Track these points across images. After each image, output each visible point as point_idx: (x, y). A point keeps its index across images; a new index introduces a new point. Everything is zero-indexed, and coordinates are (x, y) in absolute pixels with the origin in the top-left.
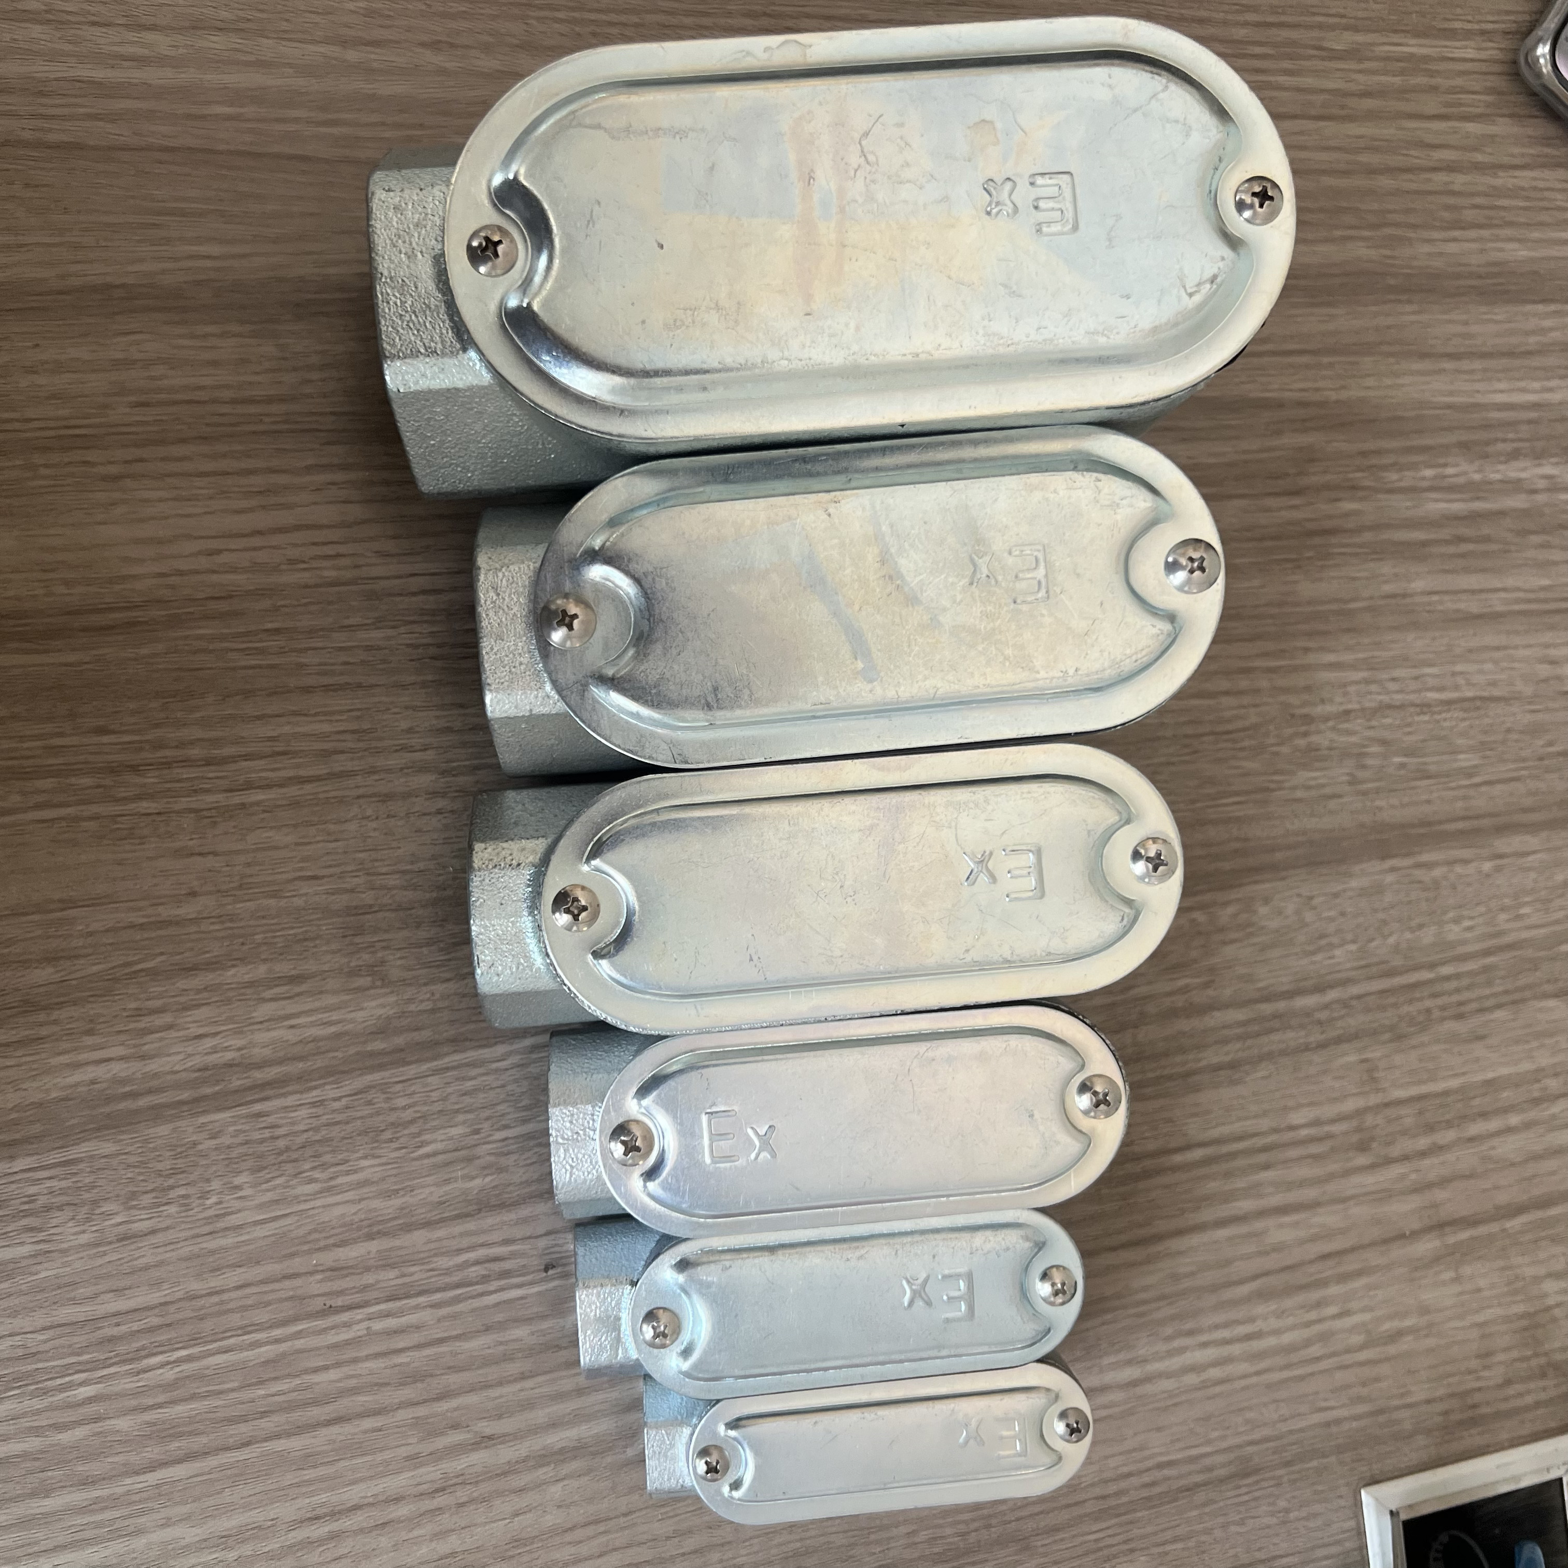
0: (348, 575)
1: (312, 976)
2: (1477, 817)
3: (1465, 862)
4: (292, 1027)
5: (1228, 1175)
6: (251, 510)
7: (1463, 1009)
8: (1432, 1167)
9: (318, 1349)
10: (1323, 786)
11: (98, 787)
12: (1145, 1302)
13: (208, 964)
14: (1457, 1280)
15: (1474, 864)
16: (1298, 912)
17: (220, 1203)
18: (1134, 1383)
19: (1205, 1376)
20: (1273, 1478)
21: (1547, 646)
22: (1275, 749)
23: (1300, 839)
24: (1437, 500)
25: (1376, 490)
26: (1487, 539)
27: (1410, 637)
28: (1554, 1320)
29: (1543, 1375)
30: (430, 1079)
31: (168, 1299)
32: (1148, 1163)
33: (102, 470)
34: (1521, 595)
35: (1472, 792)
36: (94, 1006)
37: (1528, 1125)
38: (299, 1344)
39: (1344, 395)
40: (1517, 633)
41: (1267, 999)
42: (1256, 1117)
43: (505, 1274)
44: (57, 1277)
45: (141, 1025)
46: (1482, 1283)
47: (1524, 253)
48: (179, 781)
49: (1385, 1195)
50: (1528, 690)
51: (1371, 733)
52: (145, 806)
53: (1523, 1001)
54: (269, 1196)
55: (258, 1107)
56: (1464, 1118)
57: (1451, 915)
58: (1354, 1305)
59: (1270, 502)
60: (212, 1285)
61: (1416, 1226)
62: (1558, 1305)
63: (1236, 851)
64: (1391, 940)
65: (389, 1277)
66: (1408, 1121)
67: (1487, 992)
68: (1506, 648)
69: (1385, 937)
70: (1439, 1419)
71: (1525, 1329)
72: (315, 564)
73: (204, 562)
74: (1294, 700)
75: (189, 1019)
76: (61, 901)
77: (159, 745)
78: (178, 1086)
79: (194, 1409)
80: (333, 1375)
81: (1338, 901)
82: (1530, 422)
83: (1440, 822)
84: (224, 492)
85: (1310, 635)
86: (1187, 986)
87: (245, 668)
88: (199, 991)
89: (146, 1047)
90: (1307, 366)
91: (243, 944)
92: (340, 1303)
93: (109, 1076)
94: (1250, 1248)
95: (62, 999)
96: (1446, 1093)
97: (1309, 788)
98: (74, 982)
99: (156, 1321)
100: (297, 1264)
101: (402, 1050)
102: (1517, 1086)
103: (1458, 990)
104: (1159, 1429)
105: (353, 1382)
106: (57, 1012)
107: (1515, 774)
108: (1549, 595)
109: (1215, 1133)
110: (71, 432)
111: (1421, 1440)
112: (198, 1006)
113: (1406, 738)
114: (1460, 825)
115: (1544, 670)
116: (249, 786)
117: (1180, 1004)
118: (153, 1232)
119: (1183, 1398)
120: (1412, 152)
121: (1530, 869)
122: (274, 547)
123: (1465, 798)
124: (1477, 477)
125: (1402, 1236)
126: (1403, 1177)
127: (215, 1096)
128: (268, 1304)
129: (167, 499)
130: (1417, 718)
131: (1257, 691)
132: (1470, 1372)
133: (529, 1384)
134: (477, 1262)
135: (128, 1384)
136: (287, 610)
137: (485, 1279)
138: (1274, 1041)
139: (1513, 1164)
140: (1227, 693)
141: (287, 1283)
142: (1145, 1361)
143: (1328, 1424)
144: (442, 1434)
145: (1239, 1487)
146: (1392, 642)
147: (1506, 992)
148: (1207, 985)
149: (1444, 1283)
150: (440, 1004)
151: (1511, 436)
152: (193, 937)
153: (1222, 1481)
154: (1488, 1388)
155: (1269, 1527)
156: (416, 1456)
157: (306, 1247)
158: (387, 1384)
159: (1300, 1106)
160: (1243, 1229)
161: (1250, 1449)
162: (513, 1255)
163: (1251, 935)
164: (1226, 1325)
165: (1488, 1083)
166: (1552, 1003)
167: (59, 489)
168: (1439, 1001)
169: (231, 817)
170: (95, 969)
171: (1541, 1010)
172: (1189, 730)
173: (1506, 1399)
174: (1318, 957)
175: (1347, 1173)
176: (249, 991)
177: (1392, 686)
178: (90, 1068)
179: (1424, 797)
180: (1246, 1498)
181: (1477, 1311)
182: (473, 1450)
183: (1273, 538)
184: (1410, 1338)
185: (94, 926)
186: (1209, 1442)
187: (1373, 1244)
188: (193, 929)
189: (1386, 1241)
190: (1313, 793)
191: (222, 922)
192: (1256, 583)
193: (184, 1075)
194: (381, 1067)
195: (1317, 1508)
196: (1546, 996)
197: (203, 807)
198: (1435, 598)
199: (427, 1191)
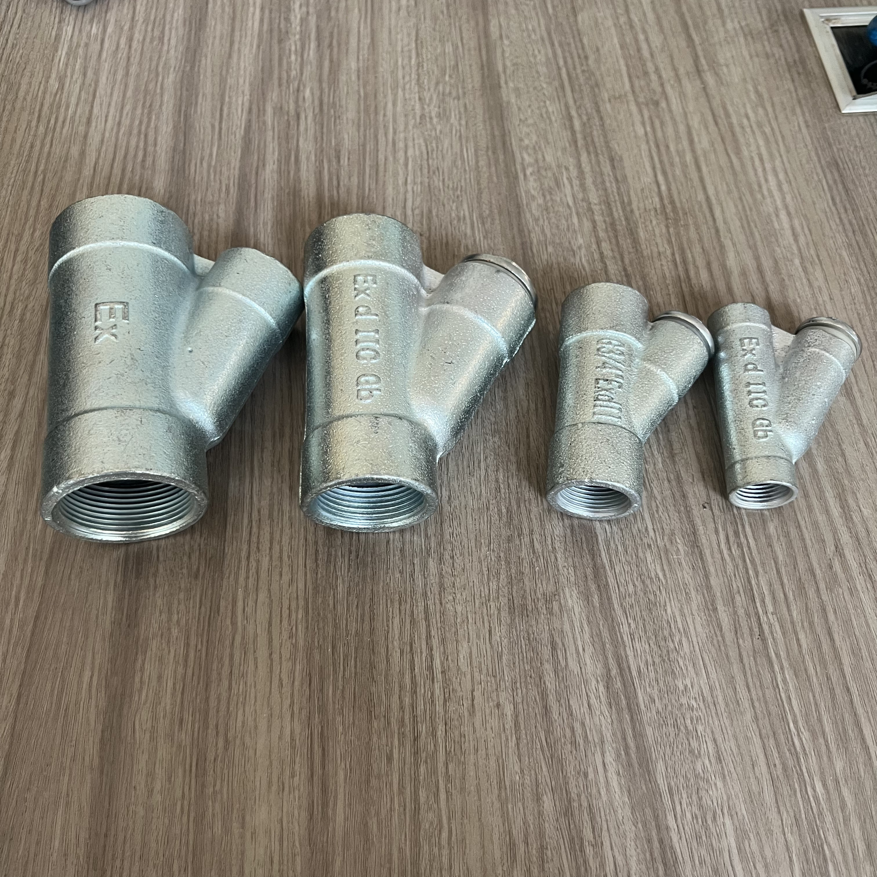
0: (302, 603)
1: (552, 635)
2: (480, 45)
3: (503, 51)
4: (584, 650)
5: (672, 164)
6: (256, 659)
7: (582, 56)
8: (667, 74)
9: (786, 645)
10: (460, 112)
11: (426, 762)
12: (744, 207)
13: (543, 699)
14: (727, 66)
15: (505, 48)
16: (528, 126)
17: (695, 698)
18: (789, 214)
19: (784, 181)
20: (838, 152)
21: (390, 11)
22: (438, 132)
23: (488, 123)
24: (308, 55)
25: (300, 81)
26: (331, 34)
27: (381, 69)
28: (747, 25)
29: (776, 31)
30: (617, 571)
31: (758, 734)
32: (666, 202)
33: (220, 751)
34: (362, 20)
35: (466, 47)
36: (569, 771)
37: (644, 31)
38: (783, 654)
39: (247, 92)
40: (382, 24)
41: (576, 142)
42: (640, 150)
43: (736, 534)
44: (745, 802)
45: (582, 742)
46: (728, 55)
47: (181, 11)
48: (425, 711)
49: (682, 95)
50: (413, 20)
51: (432, 90)
52: (440, 733)
53: (578, 30)
54: (690, 668)
55: (634, 673)
56: (641, 58)
57: (532, 59)
58: (742, 111)
59: (302, 128)
60: (747, 705)
61: (698, 82)
62: (739, 22)
63: (494, 153)
64: (545, 86)
65: (740, 600)
66: (643, 83)
67: (573, 45)
68: (390, 29)
69: (543, 88)
70: (802, 77)
71: (753, 38)
72: (293, 623)
73: (286, 689)
74: (412, 122)
75: (578, 712)
76: (500, 789)
77: (402, 722)
78: (621, 721)
79: (827, 720)
80: (802, 636)
81: (522, 108)
82: (271, 12)
83: (482, 61)
84: (243, 675)
85: (376, 113)
86: (567, 179)
87: (356, 667)
88: (561, 705)
89: (596, 740)
90: (229, 108)
91: (531, 677)
92: (757, 630)
93: (614, 763)
94: (712, 157)
95: (564, 791)
96: (627, 66)
97: (460, 118)
98: (553, 783)
99: (772, 741)
100: (733, 654)
101: (599, 586)
102: (623, 35)
103: (572, 58)
104: (814, 203)
105: (806, 624)
106: (572, 794)
107: (458, 29)
108: (363, 8)
109: (649, 170)
110: (194, 768)
111: (814, 85)
112: (570, 706)
113: (436, 73)
114: (484, 52)
115: (403, 13)
116: (430, 668)
117: (578, 182)
118: (715, 740)
119: (796, 191)
120: (119, 56)
121: (508, 24)
122: (281, 647)
123: (469, 50)
124: (297, 37)
125: (704, 89)
126: (672, 87)
127: (627, 698)
128: (758, 672)
129: (244, 711)
130: (425, 69)
131: (406, 139)
132: (776, 62)
133: (802, 523)
134: (730, 549)
135: (813, 760)
136: (321, 640)
137: (740, 545)
138: (599, 141)
139: (665, 38)
140: (406, 153)
141: (745, 660)
142: (776, 208)
143: (808, 126)
144: (836, 574)
145: (844, 169)
146: (383, 77)
147: (574, 37)
148: (567, 169)
149: (729, 71)
150: (571, 563)
151: (277, 21)
152: (526, 707)
153: (841, 176)
154: (785, 55)
155: (865, 156)
156: (850, 589)
157: (723, 648)
158: (806, 604)
159: (634, 130)
160: (702, 159)
161: (823, 162)
162: (725, 529)
163: (540, 147)
164: (755, 170)
165: (622, 47)
166: (579, 18)
167: (231, 778)
168: (578, 66)
169: (450, 680)
170: (544, 769)
171: (583, 23)
172: (425, 171)
173: (790, 48)
174: (553, 119)
175: (670, 111)
176: (561, 675)
177: (407, 78)
178: (609, 775)
179: (468, 67)
180: (850, 166)
181: (744, 58)
182: (844, 557)
183: (322, 128)
184: (759, 88)
185: (517, 768)
186: (820, 181)
187: (709, 102)
188: (520, 706)
189: (707, 95)
190: (463, 116)
191: (517, 689)
192: (346, 136)
193: (614, 717)
194: (609, 599)
195: (853, 133)
196: (576, 21)
197: (442, 697)
198: (361, 57)
199: (686, 576)
